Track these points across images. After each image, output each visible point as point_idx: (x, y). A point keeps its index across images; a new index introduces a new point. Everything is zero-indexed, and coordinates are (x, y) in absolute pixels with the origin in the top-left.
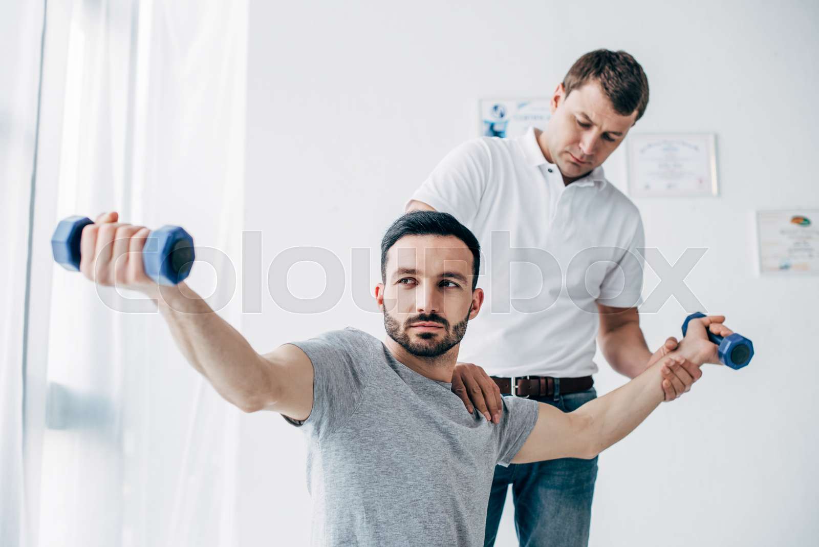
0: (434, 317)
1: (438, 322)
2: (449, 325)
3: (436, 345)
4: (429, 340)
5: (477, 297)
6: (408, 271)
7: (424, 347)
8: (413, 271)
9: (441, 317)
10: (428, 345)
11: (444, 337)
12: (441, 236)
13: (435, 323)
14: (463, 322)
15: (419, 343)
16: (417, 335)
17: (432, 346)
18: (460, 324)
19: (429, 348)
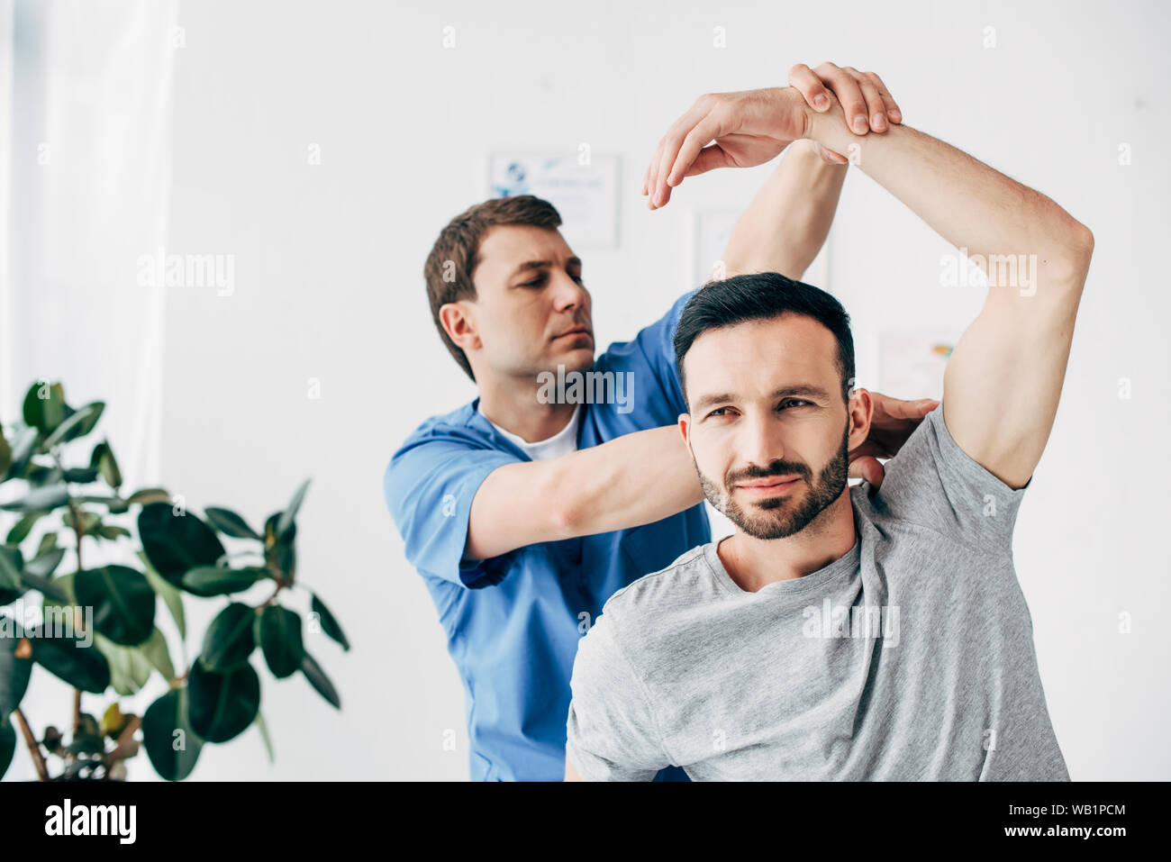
0: (778, 467)
1: (787, 474)
2: (811, 472)
3: (790, 517)
4: (776, 511)
5: (858, 404)
6: (718, 400)
7: (770, 525)
8: (725, 398)
9: (793, 463)
10: (775, 520)
11: (805, 495)
12: (765, 320)
13: (783, 478)
14: (834, 459)
15: (760, 518)
16: (754, 505)
17: (784, 520)
18: (832, 465)
19: (778, 524)
